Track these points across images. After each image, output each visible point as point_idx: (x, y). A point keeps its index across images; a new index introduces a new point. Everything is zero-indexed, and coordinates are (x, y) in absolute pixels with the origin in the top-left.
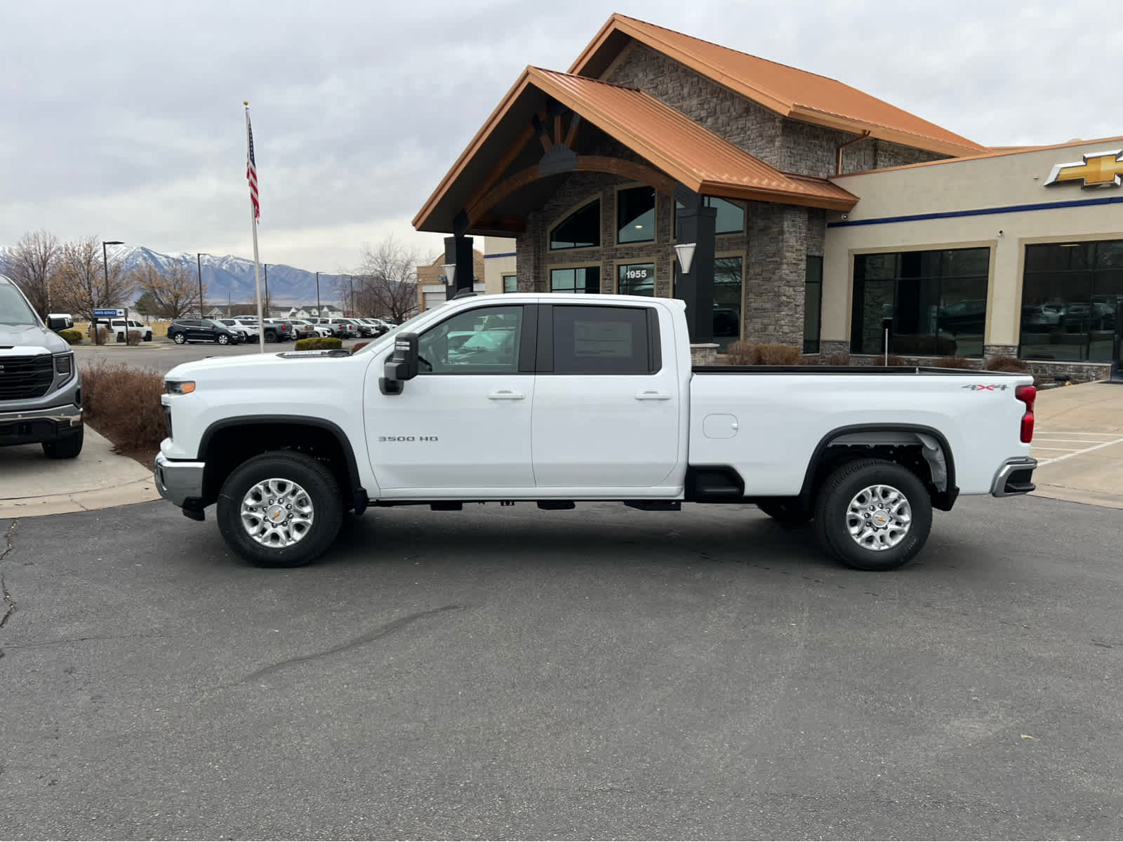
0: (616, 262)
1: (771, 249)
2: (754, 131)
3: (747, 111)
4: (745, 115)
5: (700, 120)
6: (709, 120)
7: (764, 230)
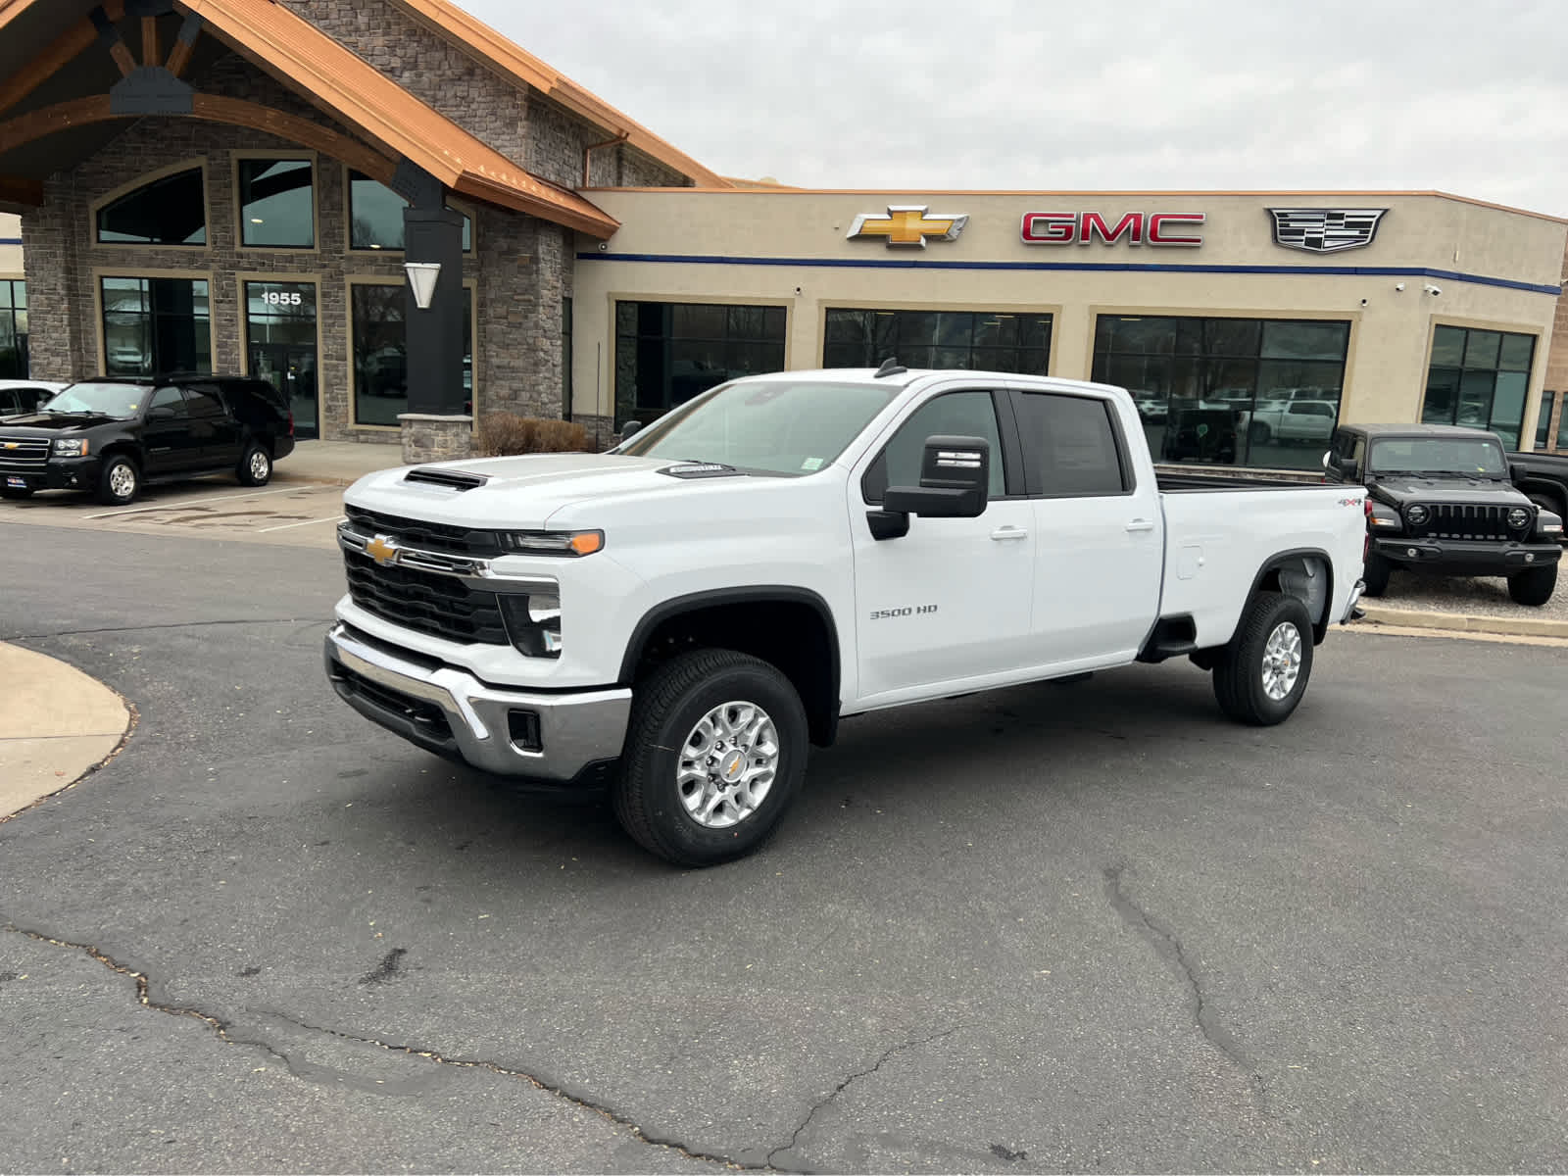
0: (241, 276)
1: (520, 281)
2: (482, 105)
3: (470, 72)
4: (466, 78)
5: (389, 71)
6: (406, 74)
7: (510, 253)
